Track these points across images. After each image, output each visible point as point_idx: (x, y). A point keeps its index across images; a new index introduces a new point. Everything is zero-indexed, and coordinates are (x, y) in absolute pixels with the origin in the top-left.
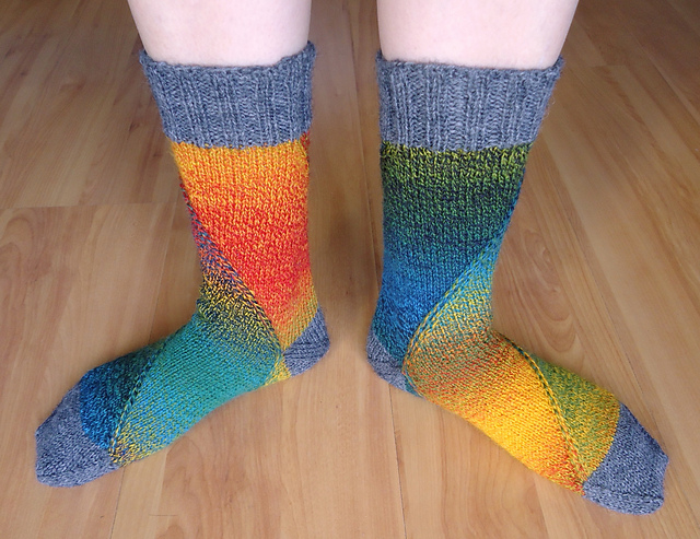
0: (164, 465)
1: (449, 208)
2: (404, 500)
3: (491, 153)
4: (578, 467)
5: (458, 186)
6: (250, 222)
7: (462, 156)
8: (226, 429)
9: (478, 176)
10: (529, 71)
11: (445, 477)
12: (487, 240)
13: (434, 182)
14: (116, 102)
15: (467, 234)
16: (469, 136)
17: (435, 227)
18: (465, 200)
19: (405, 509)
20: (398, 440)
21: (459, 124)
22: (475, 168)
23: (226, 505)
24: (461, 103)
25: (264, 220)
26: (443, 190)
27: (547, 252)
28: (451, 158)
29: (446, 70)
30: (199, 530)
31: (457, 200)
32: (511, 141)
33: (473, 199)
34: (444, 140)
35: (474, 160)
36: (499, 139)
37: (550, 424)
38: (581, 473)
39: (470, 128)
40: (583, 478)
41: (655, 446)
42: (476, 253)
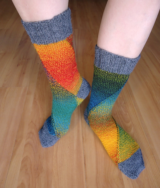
0: (20, 165)
1: (104, 84)
2: (86, 176)
3: (116, 74)
4: (118, 159)
5: (106, 80)
6: (55, 65)
7: (108, 73)
8: (38, 154)
9: (112, 79)
10: (127, 58)
11: (97, 169)
12: (112, 94)
13: (101, 77)
14: (14, 58)
15: (106, 91)
16: (110, 69)
17: (100, 88)
18: (108, 83)
19: (86, 178)
20: (85, 158)
21: (108, 65)
22: (111, 77)
23: (37, 177)
24: (109, 61)
25: (58, 64)
26: (103, 79)
27: (125, 103)
28: (105, 73)
29: (106, 52)
30: (29, 185)
31: (106, 83)
32: (121, 73)
33: (110, 84)
34: (104, 68)
35: (111, 75)
36: (118, 72)
37: (115, 145)
38: (118, 161)
39: (110, 67)
40: (118, 162)
41: (143, 163)
42: (108, 97)
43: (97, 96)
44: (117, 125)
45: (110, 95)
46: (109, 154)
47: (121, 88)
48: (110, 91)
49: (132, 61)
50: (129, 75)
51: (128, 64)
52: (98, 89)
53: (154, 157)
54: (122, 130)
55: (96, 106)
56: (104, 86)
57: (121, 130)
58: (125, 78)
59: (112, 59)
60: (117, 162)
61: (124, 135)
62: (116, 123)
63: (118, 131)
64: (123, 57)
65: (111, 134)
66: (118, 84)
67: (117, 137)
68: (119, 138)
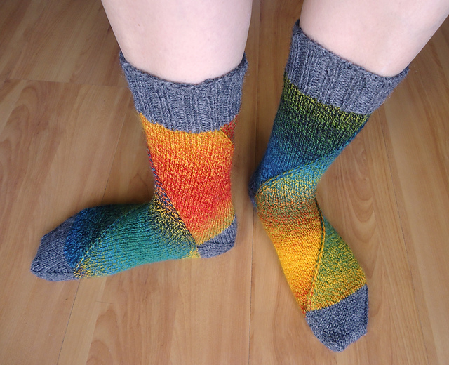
1: (302, 128)
2: (252, 308)
3: (335, 110)
4: (309, 302)
5: (310, 118)
7: (316, 103)
9: (323, 119)
10: (371, 74)
12: (319, 156)
13: (298, 109)
15: (307, 147)
16: (323, 93)
17: (292, 135)
18: (313, 128)
19: (252, 314)
20: (253, 269)
22: (323, 113)
23: (143, 300)
24: (324, 73)
26: (301, 116)
27: (365, 152)
28: (310, 101)
29: (319, 49)
30: (125, 314)
31: (308, 125)
32: (348, 109)
33: (317, 130)
34: (308, 89)
35: (323, 109)
36: (342, 104)
37: (309, 271)
38: (309, 306)
39: (324, 89)
40: (308, 309)
41: (364, 321)
42: (309, 160)
43: (281, 154)
44: (322, 224)
45: (315, 157)
46: (291, 286)
47: (344, 144)
48: (317, 148)
49: (383, 82)
50: (369, 116)
51: (370, 90)
52: (288, 138)
53: (413, 285)
54: (332, 236)
55: (276, 176)
56: (302, 132)
57: (330, 235)
58: (357, 121)
59: (332, 71)
60: (304, 308)
61: (335, 249)
62: (321, 219)
63: (322, 239)
64: (361, 69)
65: (305, 243)
66: (338, 134)
67: (317, 251)
68: (321, 255)
